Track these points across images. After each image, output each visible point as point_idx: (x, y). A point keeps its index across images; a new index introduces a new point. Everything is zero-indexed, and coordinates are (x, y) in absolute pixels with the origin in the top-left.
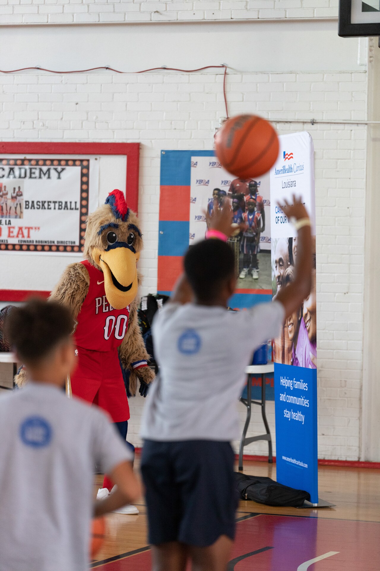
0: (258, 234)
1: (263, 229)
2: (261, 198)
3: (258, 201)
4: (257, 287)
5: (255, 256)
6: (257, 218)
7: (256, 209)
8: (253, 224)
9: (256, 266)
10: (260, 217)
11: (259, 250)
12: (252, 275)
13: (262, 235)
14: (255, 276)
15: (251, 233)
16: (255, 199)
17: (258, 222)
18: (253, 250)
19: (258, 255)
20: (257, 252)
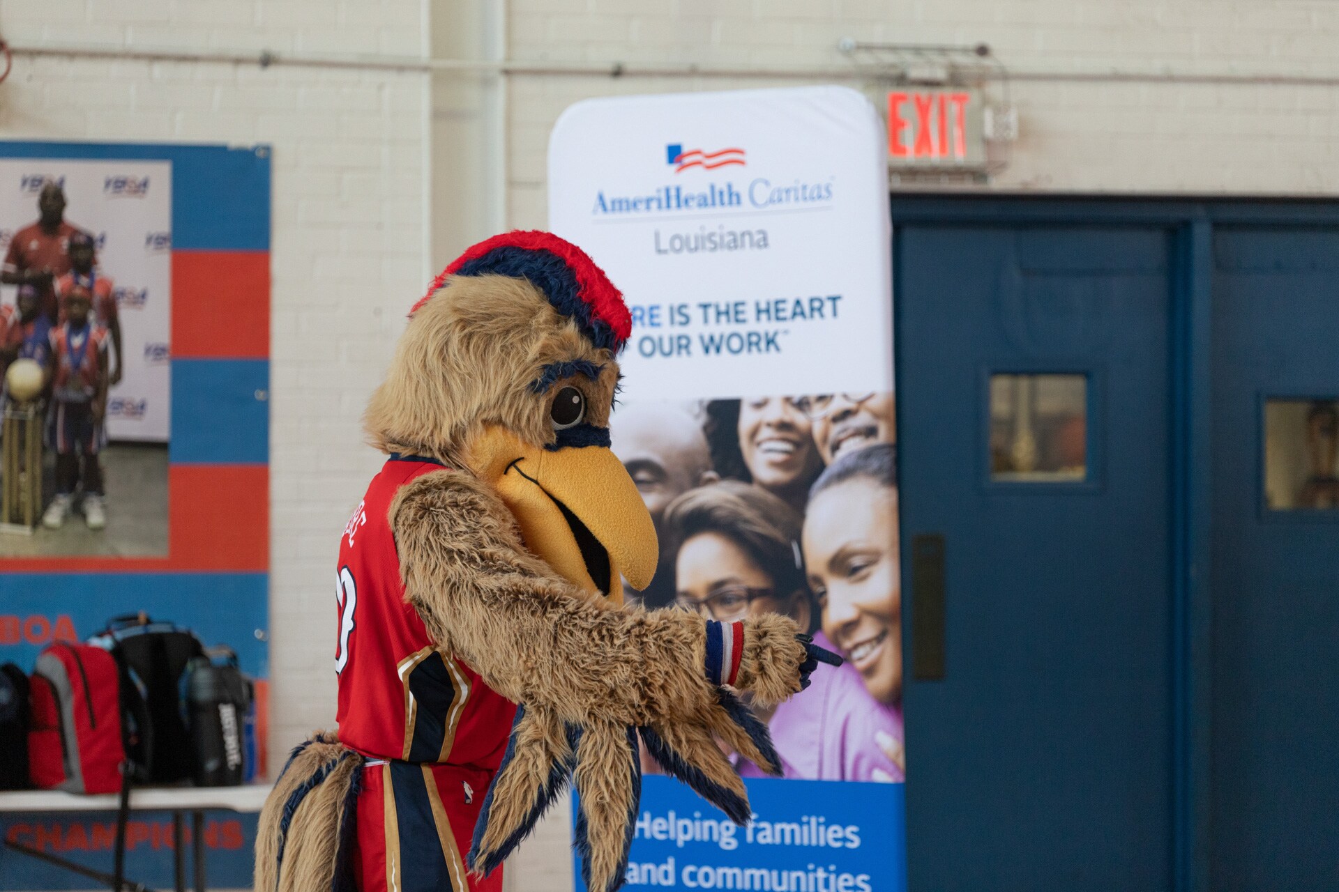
0: (100, 393)
1: (117, 377)
2: (107, 286)
3: (99, 293)
4: (102, 551)
5: (92, 459)
6: (96, 346)
7: (92, 317)
8: (86, 363)
9: (95, 484)
10: (105, 339)
11: (104, 440)
12: (84, 516)
13: (114, 393)
14: (95, 517)
15: (81, 389)
16: (90, 289)
17: (101, 358)
18: (87, 440)
19: (104, 458)
20: (99, 445)
